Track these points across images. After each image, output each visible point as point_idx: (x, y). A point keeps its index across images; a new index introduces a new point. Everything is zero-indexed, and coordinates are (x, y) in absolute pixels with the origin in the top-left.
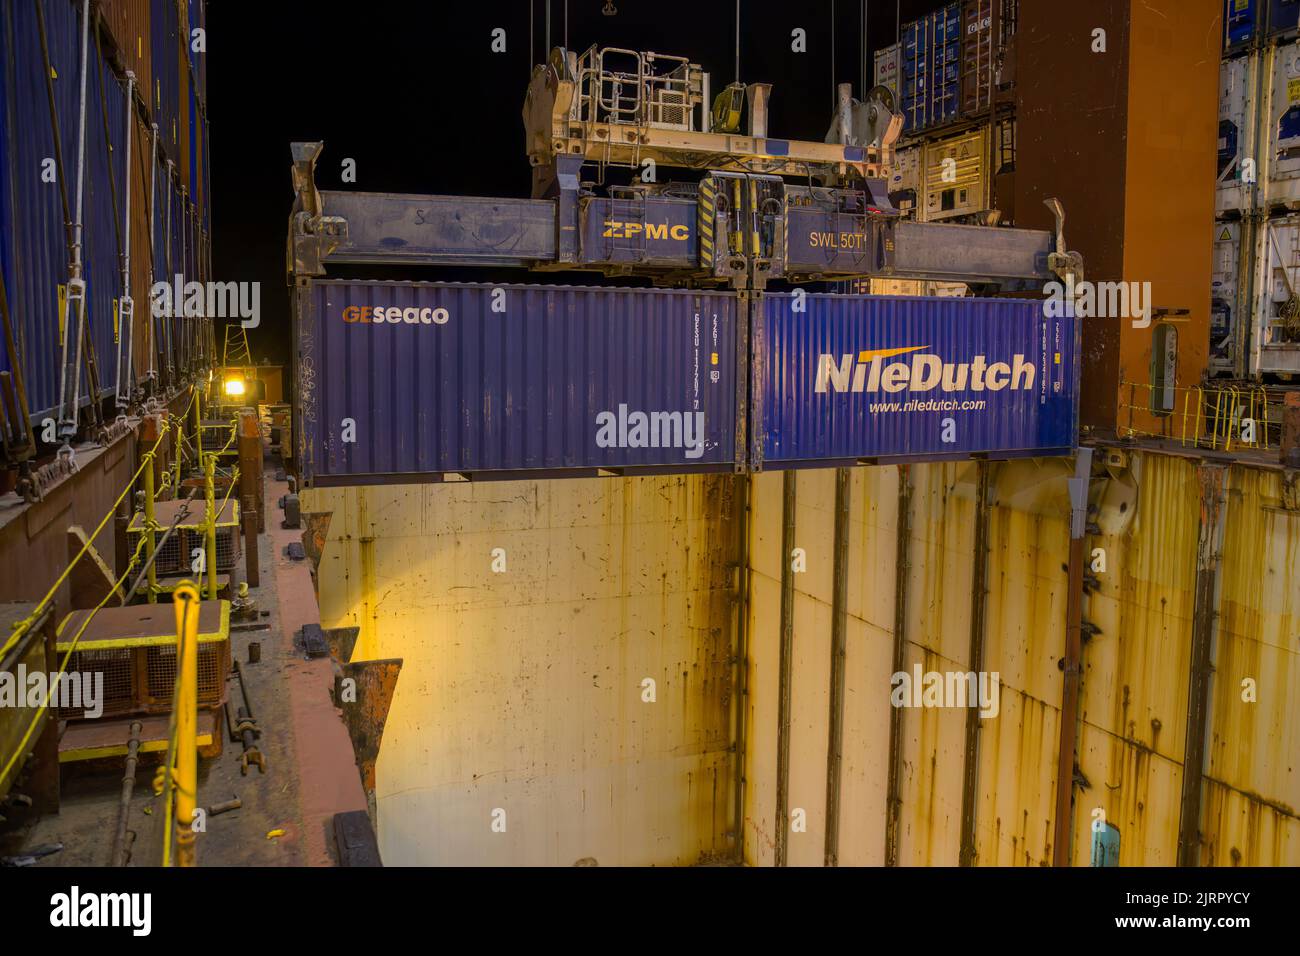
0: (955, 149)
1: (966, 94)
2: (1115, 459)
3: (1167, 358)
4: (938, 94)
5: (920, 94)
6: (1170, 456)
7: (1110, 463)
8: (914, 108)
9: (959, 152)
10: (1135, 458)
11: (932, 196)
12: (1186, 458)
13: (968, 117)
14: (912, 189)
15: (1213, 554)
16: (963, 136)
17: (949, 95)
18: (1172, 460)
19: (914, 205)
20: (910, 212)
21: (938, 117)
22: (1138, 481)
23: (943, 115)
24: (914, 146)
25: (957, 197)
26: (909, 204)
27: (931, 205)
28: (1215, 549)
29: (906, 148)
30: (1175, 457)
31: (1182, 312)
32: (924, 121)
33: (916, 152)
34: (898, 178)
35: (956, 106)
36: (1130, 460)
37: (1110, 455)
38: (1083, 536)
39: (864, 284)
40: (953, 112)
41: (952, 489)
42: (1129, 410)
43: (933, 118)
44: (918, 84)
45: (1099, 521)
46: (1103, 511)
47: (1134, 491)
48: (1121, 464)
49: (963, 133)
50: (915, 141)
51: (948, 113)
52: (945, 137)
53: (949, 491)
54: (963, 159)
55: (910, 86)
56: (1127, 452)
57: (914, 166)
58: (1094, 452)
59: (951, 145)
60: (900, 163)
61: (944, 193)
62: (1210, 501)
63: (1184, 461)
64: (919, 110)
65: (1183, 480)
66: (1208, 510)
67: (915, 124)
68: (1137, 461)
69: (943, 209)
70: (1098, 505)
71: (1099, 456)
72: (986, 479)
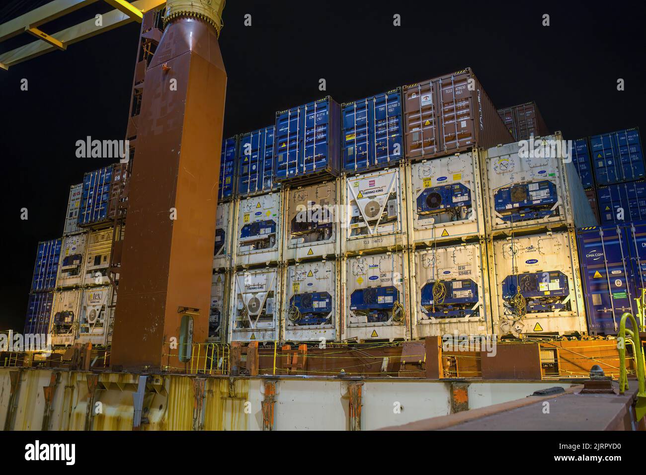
0: (104, 236)
1: (110, 208)
2: (157, 381)
3: (189, 333)
4: (98, 207)
5: (89, 207)
6: (182, 376)
7: (155, 383)
8: (85, 213)
9: (105, 237)
10: (167, 379)
11: (90, 258)
12: (189, 377)
13: (111, 219)
14: (80, 254)
15: (200, 425)
16: (108, 229)
17: (103, 208)
18: (183, 378)
19: (80, 262)
20: (78, 266)
21: (96, 218)
22: (168, 392)
23: (99, 217)
24: (84, 233)
25: (102, 259)
26: (78, 262)
27: (89, 263)
28: (200, 422)
29: (80, 234)
30: (185, 376)
31: (196, 310)
32: (89, 220)
33: (84, 236)
34: (74, 249)
35: (106, 213)
36: (164, 380)
37: (155, 379)
38: (139, 425)
39: (49, 304)
40: (103, 216)
41: (75, 408)
42: (167, 357)
43: (94, 218)
44: (89, 201)
45: (148, 416)
46: (151, 411)
47: (166, 398)
48: (160, 383)
49: (109, 228)
50: (85, 231)
51: (101, 216)
52: (100, 229)
53: (73, 410)
54: (107, 240)
55: (85, 202)
56: (163, 377)
57: (83, 243)
58: (147, 378)
59: (102, 233)
60: (76, 240)
61: (96, 257)
62: (199, 397)
63: (189, 378)
64: (88, 214)
65: (188, 389)
66: (198, 401)
67: (85, 221)
68: (168, 381)
69: (95, 265)
70: (149, 408)
71: (150, 380)
72: (93, 400)
